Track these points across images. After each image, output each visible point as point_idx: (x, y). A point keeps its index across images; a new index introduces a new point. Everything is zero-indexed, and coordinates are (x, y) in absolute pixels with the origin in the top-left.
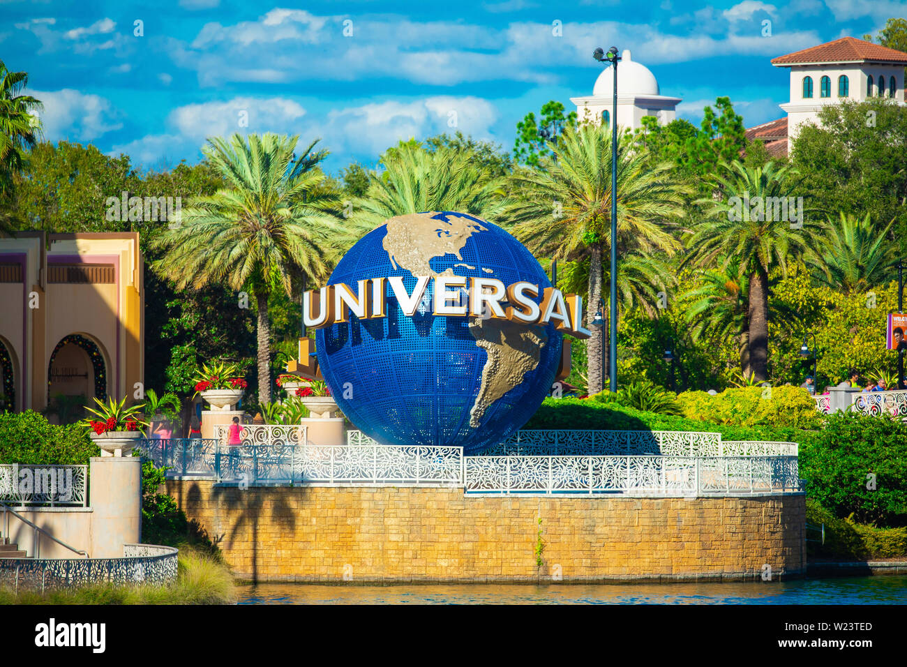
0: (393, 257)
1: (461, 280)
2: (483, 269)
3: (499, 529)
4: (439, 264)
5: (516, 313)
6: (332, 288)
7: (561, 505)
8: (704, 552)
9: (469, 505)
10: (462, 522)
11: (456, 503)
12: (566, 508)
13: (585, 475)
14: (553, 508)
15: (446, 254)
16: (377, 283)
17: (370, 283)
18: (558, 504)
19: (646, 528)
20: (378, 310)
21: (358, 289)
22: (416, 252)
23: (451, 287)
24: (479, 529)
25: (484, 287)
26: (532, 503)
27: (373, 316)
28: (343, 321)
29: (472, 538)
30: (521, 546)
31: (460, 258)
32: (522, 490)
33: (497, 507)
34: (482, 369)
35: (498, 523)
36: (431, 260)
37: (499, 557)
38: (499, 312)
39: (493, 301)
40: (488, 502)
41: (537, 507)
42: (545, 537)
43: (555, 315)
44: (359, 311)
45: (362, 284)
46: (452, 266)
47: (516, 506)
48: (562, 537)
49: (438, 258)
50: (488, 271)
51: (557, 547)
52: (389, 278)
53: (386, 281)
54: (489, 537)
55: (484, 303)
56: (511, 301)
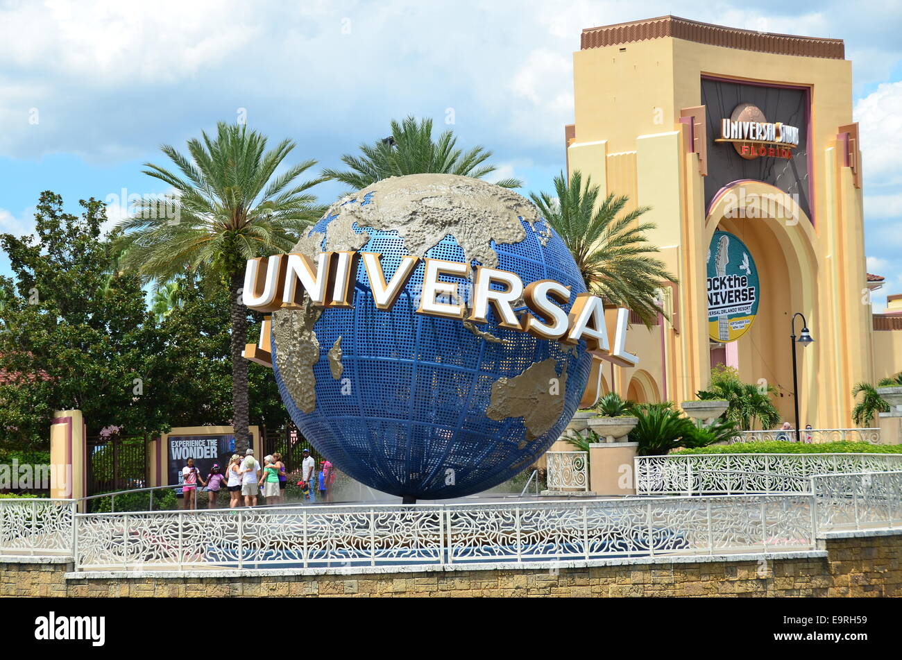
1: (462, 267)
6: (285, 258)
16: (344, 259)
17: (336, 256)
20: (340, 294)
21: (317, 263)
39: (505, 301)
44: (315, 292)
53: (357, 257)
55: (493, 304)
56: (528, 306)
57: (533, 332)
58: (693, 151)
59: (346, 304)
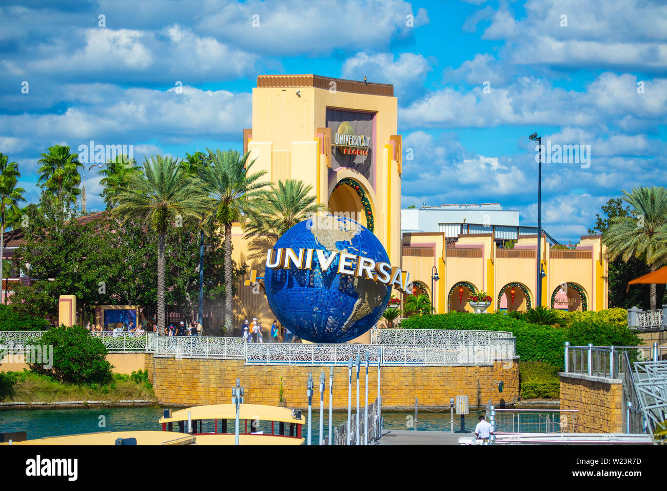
0: (316, 238)
1: (354, 257)
2: (362, 251)
3: (261, 382)
4: (341, 245)
5: (380, 278)
6: (285, 250)
7: (294, 369)
8: (383, 396)
9: (246, 369)
10: (243, 378)
11: (240, 368)
12: (296, 371)
13: (310, 354)
14: (289, 371)
15: (345, 241)
16: (310, 252)
17: (306, 250)
18: (292, 369)
19: (344, 382)
20: (308, 265)
21: (299, 253)
22: (329, 237)
23: (347, 259)
24: (251, 381)
25: (365, 262)
26: (278, 368)
27: (305, 268)
28: (289, 268)
29: (248, 386)
30: (273, 391)
31: (351, 244)
32: (275, 361)
33: (260, 370)
34: (355, 303)
35: (261, 379)
36: (337, 243)
37: (261, 396)
38: (370, 276)
39: (369, 270)
40: (256, 367)
41: (281, 370)
42: (284, 387)
43: (397, 282)
44: (298, 264)
45: (301, 251)
46: (347, 248)
47: (270, 369)
48: (294, 387)
49: (340, 242)
50: (365, 253)
51: (291, 392)
52: (317, 250)
53: (314, 251)
54: (256, 386)
55: (364, 271)
56: (376, 271)
57: (378, 281)
58: (324, 153)
59: (311, 269)
